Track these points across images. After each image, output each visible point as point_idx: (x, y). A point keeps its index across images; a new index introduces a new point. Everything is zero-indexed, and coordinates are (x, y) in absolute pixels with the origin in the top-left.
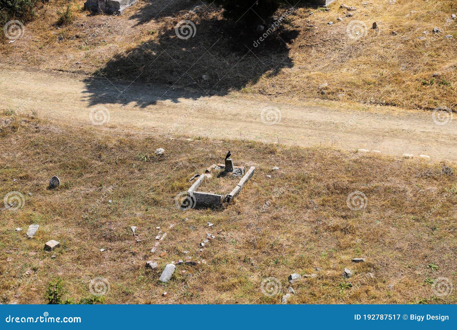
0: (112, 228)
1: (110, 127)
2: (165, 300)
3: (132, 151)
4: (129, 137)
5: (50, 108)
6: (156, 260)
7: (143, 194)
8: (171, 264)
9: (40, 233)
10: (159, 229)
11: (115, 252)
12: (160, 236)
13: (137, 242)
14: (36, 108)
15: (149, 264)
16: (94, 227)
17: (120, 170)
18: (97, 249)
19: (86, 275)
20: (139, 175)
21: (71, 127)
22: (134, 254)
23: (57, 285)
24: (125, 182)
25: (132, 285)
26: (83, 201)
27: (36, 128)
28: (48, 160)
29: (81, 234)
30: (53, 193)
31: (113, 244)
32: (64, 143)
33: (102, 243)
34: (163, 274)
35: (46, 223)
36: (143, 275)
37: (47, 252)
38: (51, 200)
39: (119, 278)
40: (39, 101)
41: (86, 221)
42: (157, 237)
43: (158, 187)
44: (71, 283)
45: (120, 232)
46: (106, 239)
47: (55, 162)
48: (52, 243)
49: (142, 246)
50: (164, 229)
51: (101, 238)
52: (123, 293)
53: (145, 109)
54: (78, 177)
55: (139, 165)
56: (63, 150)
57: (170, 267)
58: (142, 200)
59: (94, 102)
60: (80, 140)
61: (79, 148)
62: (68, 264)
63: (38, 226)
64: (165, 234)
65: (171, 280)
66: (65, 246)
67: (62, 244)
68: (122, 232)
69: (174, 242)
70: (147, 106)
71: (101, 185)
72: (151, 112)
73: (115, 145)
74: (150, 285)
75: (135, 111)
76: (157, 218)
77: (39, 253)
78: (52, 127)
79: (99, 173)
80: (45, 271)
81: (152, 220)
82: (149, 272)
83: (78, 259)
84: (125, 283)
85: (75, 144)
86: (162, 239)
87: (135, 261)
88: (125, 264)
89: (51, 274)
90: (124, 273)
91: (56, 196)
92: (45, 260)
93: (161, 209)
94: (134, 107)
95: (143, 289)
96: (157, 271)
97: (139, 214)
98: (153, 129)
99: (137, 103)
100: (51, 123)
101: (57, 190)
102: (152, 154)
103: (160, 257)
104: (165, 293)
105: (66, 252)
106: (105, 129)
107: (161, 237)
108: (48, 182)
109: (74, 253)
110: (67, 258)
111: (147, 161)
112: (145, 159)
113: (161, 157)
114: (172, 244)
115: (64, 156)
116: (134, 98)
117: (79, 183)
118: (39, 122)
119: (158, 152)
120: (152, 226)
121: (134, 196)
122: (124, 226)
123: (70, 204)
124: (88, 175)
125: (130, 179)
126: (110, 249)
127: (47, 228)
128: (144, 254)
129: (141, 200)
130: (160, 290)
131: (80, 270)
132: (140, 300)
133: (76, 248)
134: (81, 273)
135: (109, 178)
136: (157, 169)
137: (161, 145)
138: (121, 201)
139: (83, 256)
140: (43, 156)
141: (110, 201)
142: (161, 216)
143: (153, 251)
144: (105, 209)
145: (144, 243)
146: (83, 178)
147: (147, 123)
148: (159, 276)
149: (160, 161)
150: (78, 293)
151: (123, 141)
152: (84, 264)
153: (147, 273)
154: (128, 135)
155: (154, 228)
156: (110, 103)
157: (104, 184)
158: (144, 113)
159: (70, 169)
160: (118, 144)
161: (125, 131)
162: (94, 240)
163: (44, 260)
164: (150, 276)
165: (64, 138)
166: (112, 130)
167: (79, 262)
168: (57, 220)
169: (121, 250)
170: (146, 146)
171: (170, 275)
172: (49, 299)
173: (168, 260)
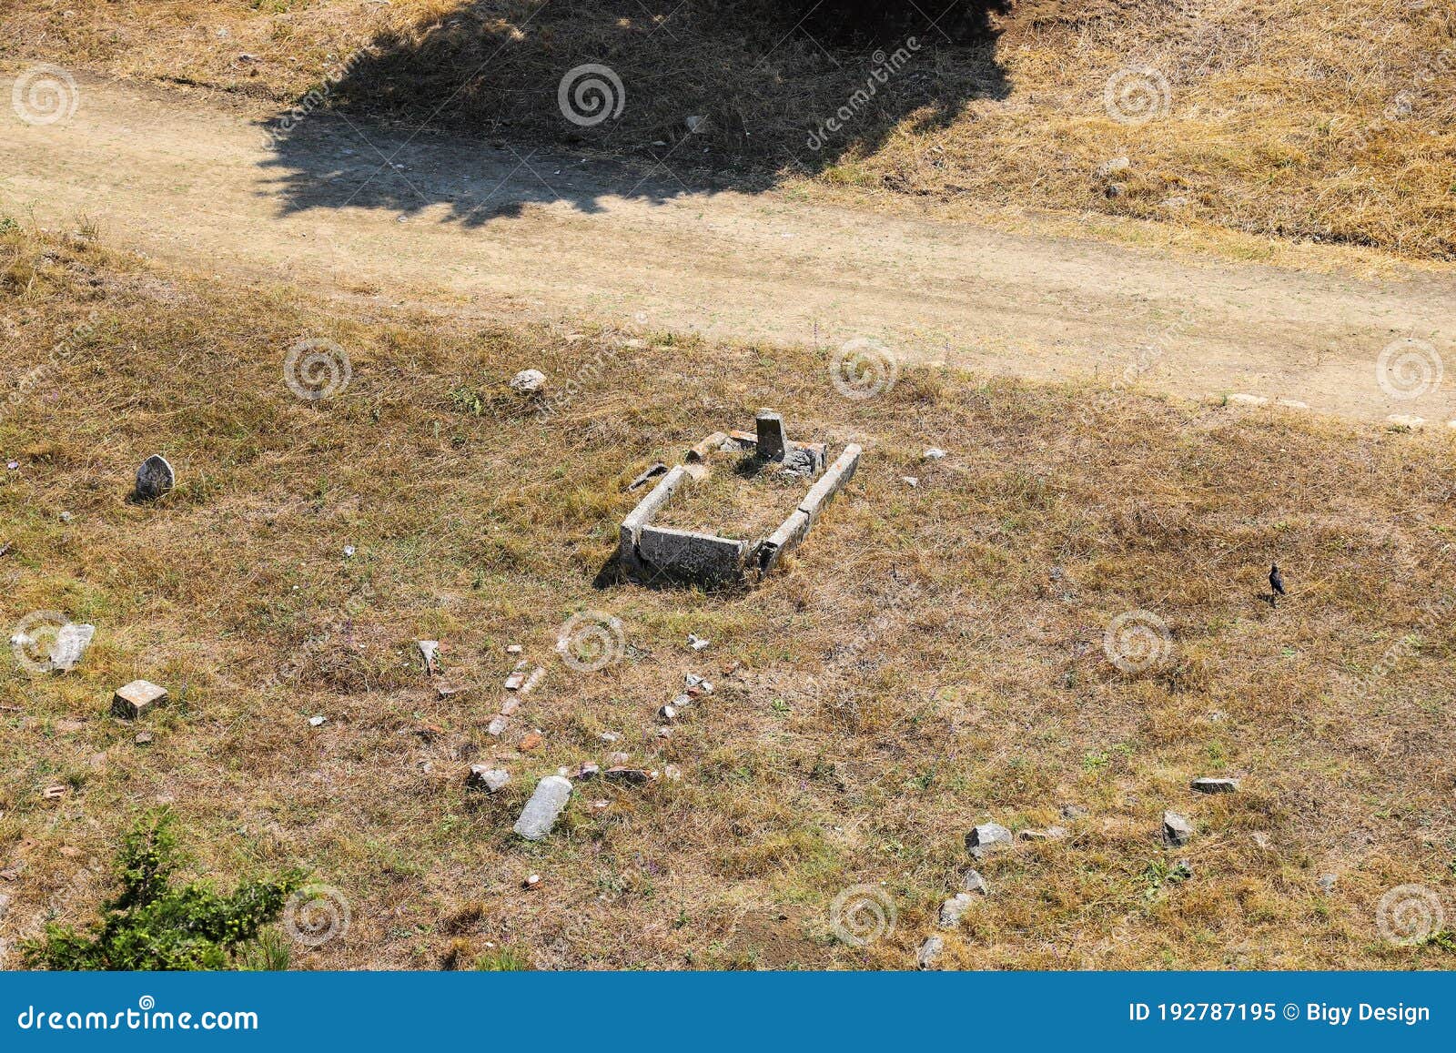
0: (354, 646)
1: (356, 291)
2: (534, 902)
3: (432, 376)
4: (420, 328)
5: (144, 216)
6: (506, 761)
7: (466, 531)
8: (556, 778)
9: (95, 654)
10: (517, 654)
11: (363, 728)
12: (520, 679)
13: (441, 697)
14: (94, 212)
15: (478, 774)
16: (291, 639)
17: (389, 440)
18: (297, 716)
19: (257, 808)
20: (453, 463)
21: (217, 285)
22: (427, 737)
23: (155, 833)
24: (403, 487)
25: (419, 846)
26: (252, 547)
27: (94, 284)
28: (133, 398)
29: (241, 663)
30: (149, 515)
31: (354, 702)
32: (190, 340)
33: (316, 697)
34: (527, 810)
35: (121, 621)
36: (456, 812)
37: (119, 721)
38: (140, 540)
39: (371, 822)
40: (104, 188)
41: (264, 617)
42: (511, 683)
43: (519, 504)
44: (205, 835)
45: (382, 660)
46: (329, 681)
47: (157, 407)
48: (139, 692)
49: (456, 713)
50: (536, 653)
51: (313, 680)
52: (386, 872)
53: (482, 229)
54: (239, 461)
55: (455, 428)
56: (186, 367)
57: (554, 788)
58: (462, 551)
59: (303, 198)
60: (251, 330)
61: (243, 360)
62: (194, 766)
63: (91, 629)
64: (541, 672)
65: (554, 831)
66: (186, 704)
67: (175, 695)
68: (387, 659)
69: (569, 702)
70: (487, 222)
71: (318, 494)
72: (503, 242)
73: (371, 353)
74: (480, 848)
75: (446, 237)
76: (513, 613)
77: (90, 723)
78: (150, 283)
79: (312, 452)
80: (112, 788)
81: (495, 621)
82: (480, 802)
83: (232, 749)
84: (394, 837)
85: (230, 345)
86: (527, 687)
87: (437, 763)
88: (394, 771)
89: (131, 801)
90: (391, 803)
91: (160, 527)
92: (115, 750)
93: (528, 585)
94: (443, 221)
95: (457, 862)
96: (505, 801)
97: (449, 597)
98: (509, 301)
99: (455, 207)
100: (147, 269)
101: (163, 506)
102: (503, 388)
103: (519, 750)
104: (534, 879)
105: (190, 724)
106: (339, 297)
107: (524, 681)
108: (130, 475)
109: (215, 729)
110: (191, 744)
111: (483, 415)
112: (477, 405)
113: (531, 400)
114: (564, 706)
115: (189, 386)
116: (444, 190)
117: (242, 482)
118: (104, 261)
119: (522, 383)
120: (493, 640)
121: (435, 534)
122: (395, 639)
123: (205, 557)
124: (273, 457)
125: (423, 475)
126: (345, 720)
127: (123, 639)
128: (464, 739)
129: (457, 550)
130: (514, 866)
131: (237, 789)
132: (446, 900)
133: (225, 711)
134: (241, 800)
135: (347, 469)
136: (515, 444)
137: (535, 360)
138: (389, 549)
139: (248, 740)
140: (114, 384)
141: (349, 551)
142: (526, 609)
143: (494, 728)
144: (330, 577)
145: (466, 700)
146: (257, 465)
147: (488, 279)
148: (515, 819)
149: (528, 415)
150: (227, 869)
151: (400, 340)
152: (251, 766)
153: (471, 807)
154: (417, 321)
155: (501, 650)
156: (357, 203)
157: (331, 488)
158: (478, 245)
159: (211, 433)
160: (380, 349)
161: (408, 305)
162: (289, 686)
163: (111, 750)
164: (482, 817)
165: (191, 324)
166: (361, 300)
167: (234, 761)
168: (160, 610)
169: (387, 724)
170: (482, 362)
171: (553, 816)
172: (127, 880)
173: (550, 765)
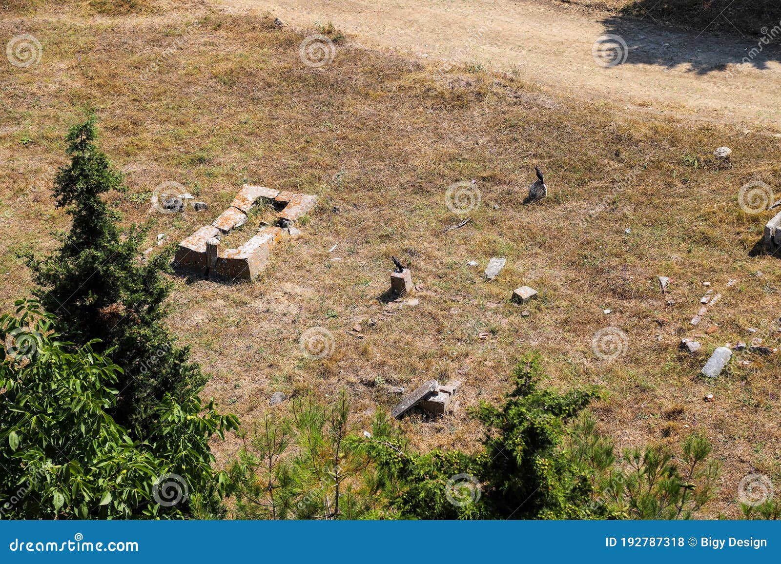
0: (627, 277)
1: (640, 105)
2: (710, 408)
3: (674, 148)
4: (670, 124)
5: (542, 66)
6: (699, 338)
7: (686, 225)
8: (724, 348)
9: (506, 272)
10: (708, 286)
11: (629, 317)
12: (709, 298)
13: (669, 304)
14: (519, 64)
15: (685, 343)
16: (597, 271)
17: (650, 180)
18: (598, 309)
19: (577, 351)
20: (682, 191)
21: (574, 100)
22: (660, 324)
23: (532, 363)
24: (656, 201)
25: (654, 376)
27: (516, 97)
28: (530, 152)
29: (573, 281)
30: (534, 208)
31: (626, 304)
32: (559, 126)
33: (608, 300)
34: (708, 362)
35: (518, 258)
36: (673, 360)
37: (515, 305)
38: (529, 220)
39: (631, 362)
40: (525, 52)
41: (585, 260)
42: (704, 300)
43: (714, 213)
44: (551, 361)
45: (641, 285)
46: (614, 293)
47: (541, 157)
48: (525, 292)
49: (676, 312)
50: (717, 286)
51: (607, 292)
52: (637, 386)
53: (705, 77)
54: (578, 185)
55: (684, 174)
56: (556, 139)
57: (723, 353)
58: (683, 234)
60: (587, 123)
61: (583, 137)
62: (549, 329)
63: (504, 260)
64: (719, 296)
65: (721, 374)
66: (546, 299)
67: (542, 294)
68: (644, 285)
69: (733, 311)
70: (708, 72)
71: (615, 202)
72: (715, 83)
73: (645, 136)
74: (684, 379)
75: (687, 80)
76: (707, 266)
77: (501, 305)
78: (542, 98)
79: (613, 182)
80: (510, 336)
81: (697, 269)
82: (685, 357)
83: (566, 322)
84: (641, 370)
85: (577, 129)
86: (712, 303)
87: (665, 337)
88: (644, 339)
89: (519, 343)
90: (641, 354)
91: (539, 214)
92: (512, 318)
93: (715, 253)
94: (686, 72)
95: (672, 385)
96: (698, 357)
97: (675, 256)
98: (716, 112)
99: (692, 65)
100: (541, 91)
101: (541, 204)
102: (709, 155)
103: (706, 333)
104: (710, 396)
105: (547, 308)
106: (631, 107)
107: (711, 299)
108: (526, 189)
109: (559, 312)
110: (547, 318)
111: (698, 168)
112: (696, 163)
113: (724, 161)
114: (729, 313)
115: (557, 148)
116: (687, 57)
117: (578, 195)
118: (521, 87)
119: (720, 153)
120: (696, 279)
121: (671, 225)
122: (648, 275)
123: (559, 229)
124: (595, 184)
125: (666, 196)
126: (621, 312)
127: (519, 266)
128: (679, 325)
129: (681, 234)
130: (702, 390)
131: (568, 341)
132: (666, 402)
133: (564, 303)
134: (569, 346)
135: (629, 191)
136: (714, 183)
137: (727, 142)
138: (647, 232)
139: (574, 318)
140: (522, 145)
141: (628, 231)
142: (714, 264)
143: (694, 321)
144: (618, 243)
145: (681, 307)
146: (586, 187)
147: (706, 101)
148: (702, 366)
149: (721, 169)
150: (561, 378)
151: (660, 130)
152: (575, 331)
153: (680, 359)
154: (669, 121)
155: (700, 284)
156: (645, 62)
157: (621, 200)
158: (702, 85)
159: (566, 171)
160: (650, 134)
161: (665, 113)
162: (595, 294)
163: (510, 318)
164: (686, 364)
165: (560, 118)
166: (643, 110)
167: (567, 328)
168: (536, 254)
169: (641, 315)
170: (700, 142)
171: (722, 367)
172: (517, 384)
173: (721, 341)
